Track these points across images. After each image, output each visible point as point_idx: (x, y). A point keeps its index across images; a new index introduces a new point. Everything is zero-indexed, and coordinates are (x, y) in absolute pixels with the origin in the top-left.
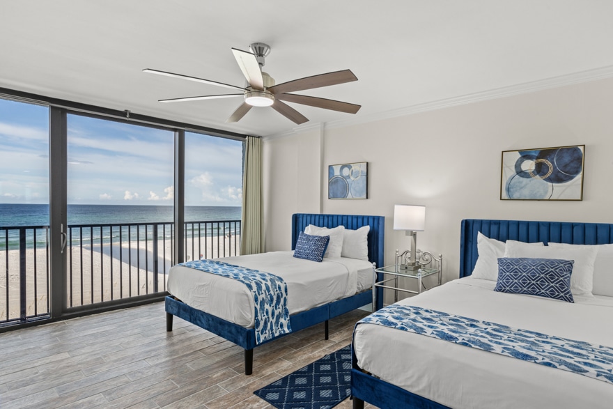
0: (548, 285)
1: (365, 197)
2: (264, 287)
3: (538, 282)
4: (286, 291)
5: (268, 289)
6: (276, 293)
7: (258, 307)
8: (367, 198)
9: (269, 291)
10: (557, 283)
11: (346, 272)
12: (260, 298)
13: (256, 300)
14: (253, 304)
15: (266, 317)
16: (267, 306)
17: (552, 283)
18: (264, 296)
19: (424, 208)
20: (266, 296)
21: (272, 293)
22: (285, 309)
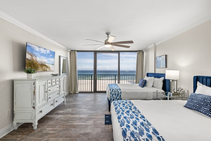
0: (204, 108)
1: (165, 67)
2: (114, 91)
3: (200, 106)
4: (121, 93)
5: (115, 91)
6: (117, 93)
7: (111, 95)
8: (166, 67)
9: (115, 92)
10: (208, 108)
11: (147, 91)
12: (112, 93)
13: (111, 93)
14: (110, 94)
15: (113, 98)
16: (114, 96)
17: (206, 108)
18: (113, 93)
19: (179, 71)
20: (114, 93)
21: (116, 93)
22: (120, 98)
